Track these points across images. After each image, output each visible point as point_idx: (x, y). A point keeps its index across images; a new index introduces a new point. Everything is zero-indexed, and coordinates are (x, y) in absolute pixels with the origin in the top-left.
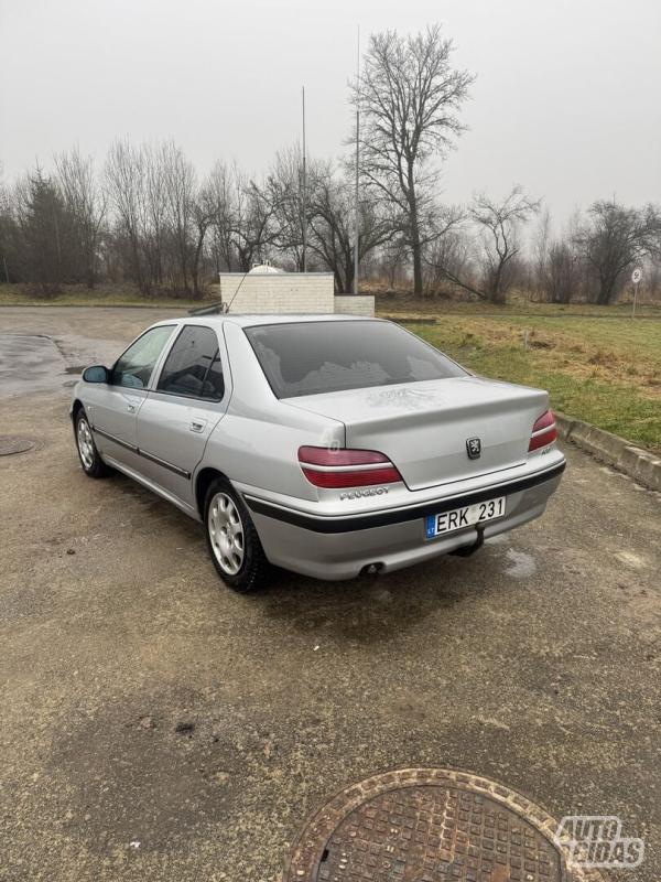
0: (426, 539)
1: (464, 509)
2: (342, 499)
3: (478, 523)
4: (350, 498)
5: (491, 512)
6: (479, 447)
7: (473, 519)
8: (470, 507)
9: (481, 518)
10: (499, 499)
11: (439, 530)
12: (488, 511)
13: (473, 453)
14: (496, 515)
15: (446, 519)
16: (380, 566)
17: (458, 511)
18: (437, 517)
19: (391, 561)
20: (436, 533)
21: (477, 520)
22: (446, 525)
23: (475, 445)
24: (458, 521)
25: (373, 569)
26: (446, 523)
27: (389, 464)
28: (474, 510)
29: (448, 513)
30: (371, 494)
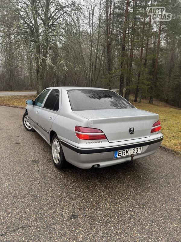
0: (114, 158)
1: (128, 150)
2: (87, 143)
3: (132, 154)
4: (89, 143)
5: (137, 151)
6: (134, 130)
7: (131, 153)
8: (130, 149)
9: (133, 153)
10: (140, 147)
11: (119, 156)
12: (136, 151)
13: (131, 132)
14: (139, 152)
15: (121, 152)
16: (99, 165)
17: (126, 150)
18: (118, 151)
19: (103, 164)
20: (118, 156)
21: (132, 153)
22: (121, 154)
23: (132, 129)
24: (125, 153)
25: (96, 166)
26: (121, 153)
27: (103, 134)
28: (131, 150)
29: (122, 150)
30: (96, 143)
